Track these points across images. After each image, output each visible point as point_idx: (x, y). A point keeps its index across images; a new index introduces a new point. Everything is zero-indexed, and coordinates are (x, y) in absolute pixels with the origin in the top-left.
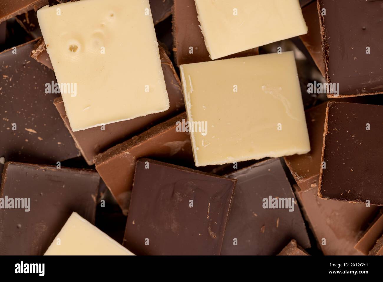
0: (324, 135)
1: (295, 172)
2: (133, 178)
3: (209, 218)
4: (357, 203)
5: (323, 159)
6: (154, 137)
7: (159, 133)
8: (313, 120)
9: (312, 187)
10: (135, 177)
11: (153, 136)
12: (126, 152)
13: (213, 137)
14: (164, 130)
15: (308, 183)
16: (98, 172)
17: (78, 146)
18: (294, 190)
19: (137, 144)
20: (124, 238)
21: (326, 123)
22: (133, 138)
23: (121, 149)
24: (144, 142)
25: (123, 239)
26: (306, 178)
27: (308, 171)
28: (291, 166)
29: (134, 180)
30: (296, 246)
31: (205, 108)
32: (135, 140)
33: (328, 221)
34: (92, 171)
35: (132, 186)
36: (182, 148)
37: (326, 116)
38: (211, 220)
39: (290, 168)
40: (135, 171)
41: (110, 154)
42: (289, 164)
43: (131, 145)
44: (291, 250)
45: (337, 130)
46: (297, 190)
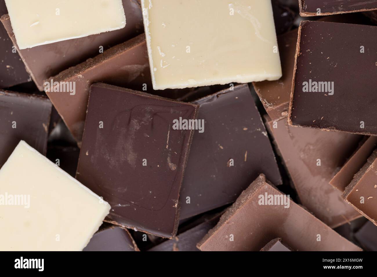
0: (296, 57)
1: (264, 99)
2: (87, 104)
3: (168, 147)
4: (330, 131)
5: (294, 83)
6: (110, 59)
7: (115, 55)
8: (287, 46)
9: (283, 116)
10: (88, 103)
11: (108, 58)
12: (79, 75)
13: (173, 58)
14: (121, 51)
15: (278, 111)
16: (50, 98)
17: (28, 69)
18: (264, 121)
19: (91, 67)
20: (77, 171)
21: (298, 44)
22: (87, 61)
23: (74, 72)
24: (99, 65)
25: (75, 172)
26: (276, 105)
27: (279, 98)
28: (261, 93)
29: (88, 106)
30: (264, 180)
31: (165, 26)
32: (89, 63)
33: (302, 156)
34: (43, 97)
35: (86, 113)
36: (141, 73)
37: (298, 35)
38: (170, 150)
39: (259, 95)
40: (89, 97)
41: (62, 77)
42: (258, 91)
43: (85, 68)
44: (259, 184)
45: (310, 51)
46: (267, 120)
